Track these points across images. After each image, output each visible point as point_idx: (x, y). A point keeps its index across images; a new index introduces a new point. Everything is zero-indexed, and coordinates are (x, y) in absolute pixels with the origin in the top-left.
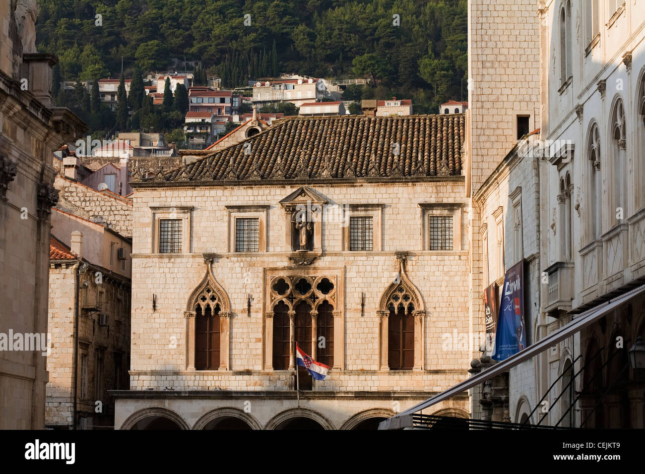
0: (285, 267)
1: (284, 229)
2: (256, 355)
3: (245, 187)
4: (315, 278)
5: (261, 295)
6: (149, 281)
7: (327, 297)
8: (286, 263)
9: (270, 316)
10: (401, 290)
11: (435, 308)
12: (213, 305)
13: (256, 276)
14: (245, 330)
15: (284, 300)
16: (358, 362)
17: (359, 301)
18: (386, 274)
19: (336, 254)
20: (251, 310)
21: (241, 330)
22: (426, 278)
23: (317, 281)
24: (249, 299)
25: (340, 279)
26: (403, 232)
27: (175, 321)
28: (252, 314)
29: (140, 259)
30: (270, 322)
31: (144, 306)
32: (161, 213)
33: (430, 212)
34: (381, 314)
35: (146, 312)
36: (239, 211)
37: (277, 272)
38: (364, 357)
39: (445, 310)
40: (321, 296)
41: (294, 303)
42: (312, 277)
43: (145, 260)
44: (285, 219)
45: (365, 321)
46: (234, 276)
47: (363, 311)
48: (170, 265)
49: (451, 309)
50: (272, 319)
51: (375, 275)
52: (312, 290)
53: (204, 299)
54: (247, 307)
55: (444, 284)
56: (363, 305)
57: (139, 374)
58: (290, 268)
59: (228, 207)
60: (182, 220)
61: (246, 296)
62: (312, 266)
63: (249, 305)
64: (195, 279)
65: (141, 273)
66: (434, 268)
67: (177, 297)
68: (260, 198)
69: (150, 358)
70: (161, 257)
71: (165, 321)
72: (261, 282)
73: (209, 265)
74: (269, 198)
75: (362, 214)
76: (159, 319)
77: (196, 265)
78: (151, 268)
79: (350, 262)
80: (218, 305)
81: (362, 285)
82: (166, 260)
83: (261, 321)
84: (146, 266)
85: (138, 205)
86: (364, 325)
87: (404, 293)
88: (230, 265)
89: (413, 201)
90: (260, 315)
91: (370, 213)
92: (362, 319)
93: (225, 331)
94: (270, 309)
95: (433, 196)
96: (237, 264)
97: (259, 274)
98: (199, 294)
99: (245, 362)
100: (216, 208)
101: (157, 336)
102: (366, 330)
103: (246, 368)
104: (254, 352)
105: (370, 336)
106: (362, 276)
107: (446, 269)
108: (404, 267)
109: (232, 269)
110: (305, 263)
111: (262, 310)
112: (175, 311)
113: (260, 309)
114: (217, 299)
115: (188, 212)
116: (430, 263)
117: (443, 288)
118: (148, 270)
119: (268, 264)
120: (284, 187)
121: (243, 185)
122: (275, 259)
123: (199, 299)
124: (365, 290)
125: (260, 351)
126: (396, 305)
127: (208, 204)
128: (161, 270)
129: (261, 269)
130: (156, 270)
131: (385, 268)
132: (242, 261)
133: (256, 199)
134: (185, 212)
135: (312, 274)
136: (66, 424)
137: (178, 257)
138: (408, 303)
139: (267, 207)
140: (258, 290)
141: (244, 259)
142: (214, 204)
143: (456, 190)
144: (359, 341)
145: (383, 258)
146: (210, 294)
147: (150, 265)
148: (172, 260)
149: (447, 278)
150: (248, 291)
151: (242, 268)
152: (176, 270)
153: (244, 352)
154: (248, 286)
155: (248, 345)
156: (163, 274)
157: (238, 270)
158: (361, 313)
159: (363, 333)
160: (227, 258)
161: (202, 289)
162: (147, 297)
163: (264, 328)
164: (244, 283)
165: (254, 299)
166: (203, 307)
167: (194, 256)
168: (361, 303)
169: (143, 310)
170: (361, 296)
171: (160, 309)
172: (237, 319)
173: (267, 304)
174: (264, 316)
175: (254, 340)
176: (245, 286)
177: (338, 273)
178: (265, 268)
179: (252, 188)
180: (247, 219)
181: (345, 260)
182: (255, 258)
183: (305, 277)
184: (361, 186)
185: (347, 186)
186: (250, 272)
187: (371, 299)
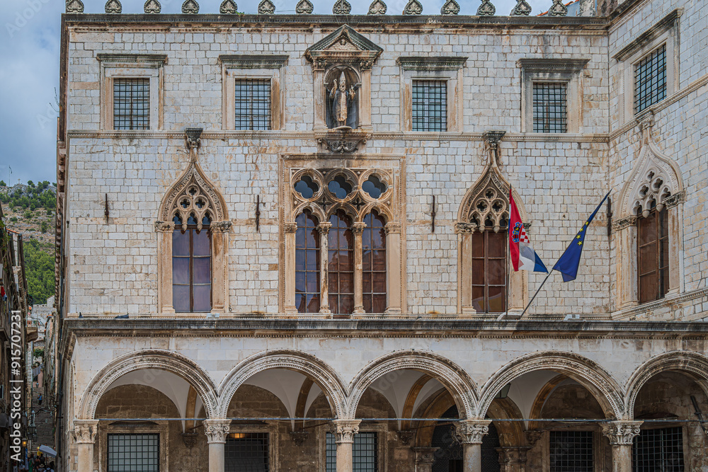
0: (313, 156)
2: (270, 290)
3: (250, 29)
4: (362, 171)
5: (277, 198)
6: (98, 174)
7: (378, 202)
8: (314, 149)
9: (291, 230)
10: (489, 195)
11: (542, 221)
12: (200, 213)
13: (268, 168)
14: (252, 252)
15: (313, 206)
16: (428, 301)
17: (428, 208)
18: (469, 169)
19: (392, 137)
20: (260, 221)
21: (245, 252)
22: (529, 175)
23: (364, 177)
24: (258, 203)
25: (398, 175)
26: (495, 105)
27: (141, 236)
28: (263, 228)
29: (84, 140)
30: (290, 240)
31: (91, 212)
32: (116, 67)
33: (535, 76)
34: (462, 227)
35: (94, 222)
36: (242, 67)
37: (301, 163)
38: (437, 294)
39: (558, 224)
40: (371, 201)
41: (328, 211)
42: (356, 171)
43: (90, 142)
45: (437, 240)
46: (234, 167)
47: (433, 225)
48: (132, 149)
49: (566, 223)
50: (295, 235)
51: (452, 169)
52: (356, 191)
53: (185, 203)
54: (254, 217)
55: (556, 184)
56: (433, 215)
58: (321, 157)
59: (223, 58)
60: (148, 79)
61: (253, 199)
62: (356, 153)
63: (258, 213)
64: (171, 171)
65: (85, 162)
66: (541, 161)
67: (143, 199)
68: (272, 47)
69: (102, 294)
70: (117, 137)
71: (125, 236)
72: (276, 177)
73: (195, 150)
74: (287, 47)
76: (116, 235)
77: (173, 150)
78: (102, 154)
79: (413, 149)
80: (207, 214)
81: (433, 185)
82: (126, 142)
83: (277, 238)
84: (93, 151)
85: (77, 55)
86: (435, 245)
87: (494, 198)
88: (228, 150)
89: (510, 57)
90: (275, 229)
91: (444, 74)
92: (433, 236)
93: (221, 252)
94: (290, 220)
95: (539, 51)
96: (239, 150)
97: (272, 165)
98: (178, 197)
99: (252, 301)
100: (204, 61)
101: (112, 260)
102: (439, 254)
103: (255, 309)
104: (267, 286)
105: (444, 262)
106: (433, 170)
107: (559, 162)
108: (497, 159)
109: (230, 156)
110: (347, 148)
111: (278, 220)
112: (140, 221)
113: (275, 219)
114: (207, 204)
115: (159, 66)
116: (534, 153)
117: (554, 192)
118: (96, 157)
119: (287, 150)
120: (310, 32)
122: (298, 142)
123: (178, 204)
124: (437, 192)
125: (276, 284)
126: (482, 217)
127: (191, 55)
128: (118, 157)
129: (277, 158)
130: (110, 157)
131: (467, 158)
132: (245, 144)
133: (266, 49)
134: (154, 67)
135: (355, 165)
137: (144, 136)
138: (500, 213)
139: (280, 60)
140: (272, 190)
141: (249, 141)
142: (201, 55)
143: (574, 43)
144: (428, 269)
145: (464, 144)
146: (195, 197)
147: (100, 148)
148: (135, 142)
149: (560, 176)
150: (257, 191)
151: (246, 155)
152: (141, 157)
153: (252, 285)
154: (256, 184)
155: (257, 274)
156: (120, 164)
157: (241, 158)
158: (431, 228)
159: (435, 257)
160: (223, 140)
161: (183, 188)
162: (96, 200)
163: (282, 248)
164: (250, 179)
165: (264, 204)
166: (185, 217)
167: (170, 137)
168: (431, 211)
169: (89, 220)
170: (430, 201)
171: (116, 218)
172: (239, 234)
173: (286, 212)
174: (281, 229)
175: (266, 267)
176: (252, 184)
177: (394, 166)
178: (282, 156)
179: (260, 31)
180: (253, 80)
181: (406, 146)
182: (266, 141)
183: (344, 170)
184: (431, 31)
185: (409, 31)
186: (259, 162)
187: (446, 206)
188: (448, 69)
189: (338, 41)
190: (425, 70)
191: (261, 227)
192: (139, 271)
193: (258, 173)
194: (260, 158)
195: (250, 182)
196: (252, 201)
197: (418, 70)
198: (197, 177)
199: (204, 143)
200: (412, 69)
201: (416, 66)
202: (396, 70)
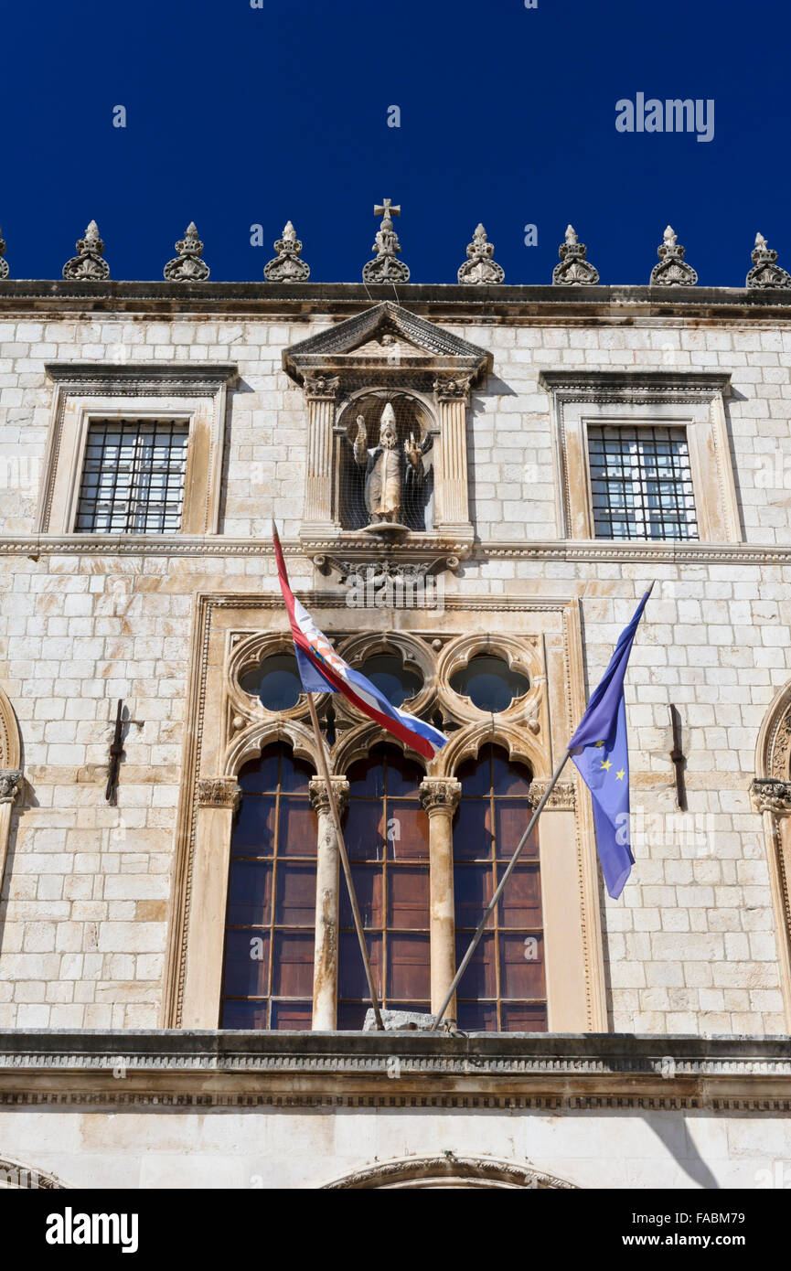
1: (300, 456)
2: (134, 984)
3: (141, 314)
4: (445, 639)
5: (181, 708)
7: (502, 720)
8: (303, 581)
9: (215, 797)
13: (160, 629)
14: (86, 864)
15: (294, 731)
17: (664, 742)
19: (536, 552)
20: (123, 772)
21: (62, 863)
23: (451, 657)
24: (120, 725)
25: (560, 649)
28: (128, 791)
30: (216, 828)
34: (774, 794)
36: (108, 392)
37: (262, 615)
40: (475, 719)
41: (339, 745)
42: (428, 639)
44: (303, 424)
46: (56, 627)
47: (680, 786)
50: (229, 813)
51: (721, 636)
52: (426, 692)
54: (104, 759)
56: (678, 759)
58: (323, 601)
59: (60, 374)
61: (105, 712)
63: (117, 753)
68: (199, 351)
72: (186, 652)
74: (239, 352)
75: (639, 413)
79: (602, 586)
81: (669, 676)
83: (172, 822)
88: (42, 583)
90: (170, 795)
91: (673, 412)
94: (219, 767)
96: (77, 583)
97: (173, 622)
100: (8, 381)
102: (708, 873)
104: (124, 970)
106: (666, 639)
109: (49, 599)
111: (180, 770)
113: (171, 768)
119: (220, 584)
120: (306, 320)
121: (129, 308)
122: (254, 565)
124: (682, 696)
125: (156, 967)
129: (188, 604)
132: (99, 570)
135: (429, 622)
139: (225, 377)
141: (108, 561)
144: (675, 922)
145: (751, 572)
150: (119, 689)
151: (97, 596)
153: (72, 968)
154: (119, 669)
155: (95, 932)
157: (79, 603)
158: (673, 794)
159: (694, 883)
160: (34, 558)
163: (185, 850)
164: (103, 658)
165: (141, 725)
168: (671, 746)
170: (665, 718)
172: (53, 812)
173: (205, 748)
174: (187, 797)
175: (129, 911)
176: (107, 671)
177: (548, 625)
178: (204, 599)
179: (167, 319)
180: (141, 422)
181: (577, 576)
182: (162, 561)
183: (393, 636)
184: (629, 323)
185: (567, 322)
186: (134, 614)
187: (714, 734)
188: (681, 401)
189: (376, 335)
190: (620, 400)
191: (123, 791)
193: (130, 643)
194: (138, 604)
195: (102, 665)
196: (103, 716)
197: (600, 401)
200: (581, 399)
201: (591, 392)
202: (544, 401)
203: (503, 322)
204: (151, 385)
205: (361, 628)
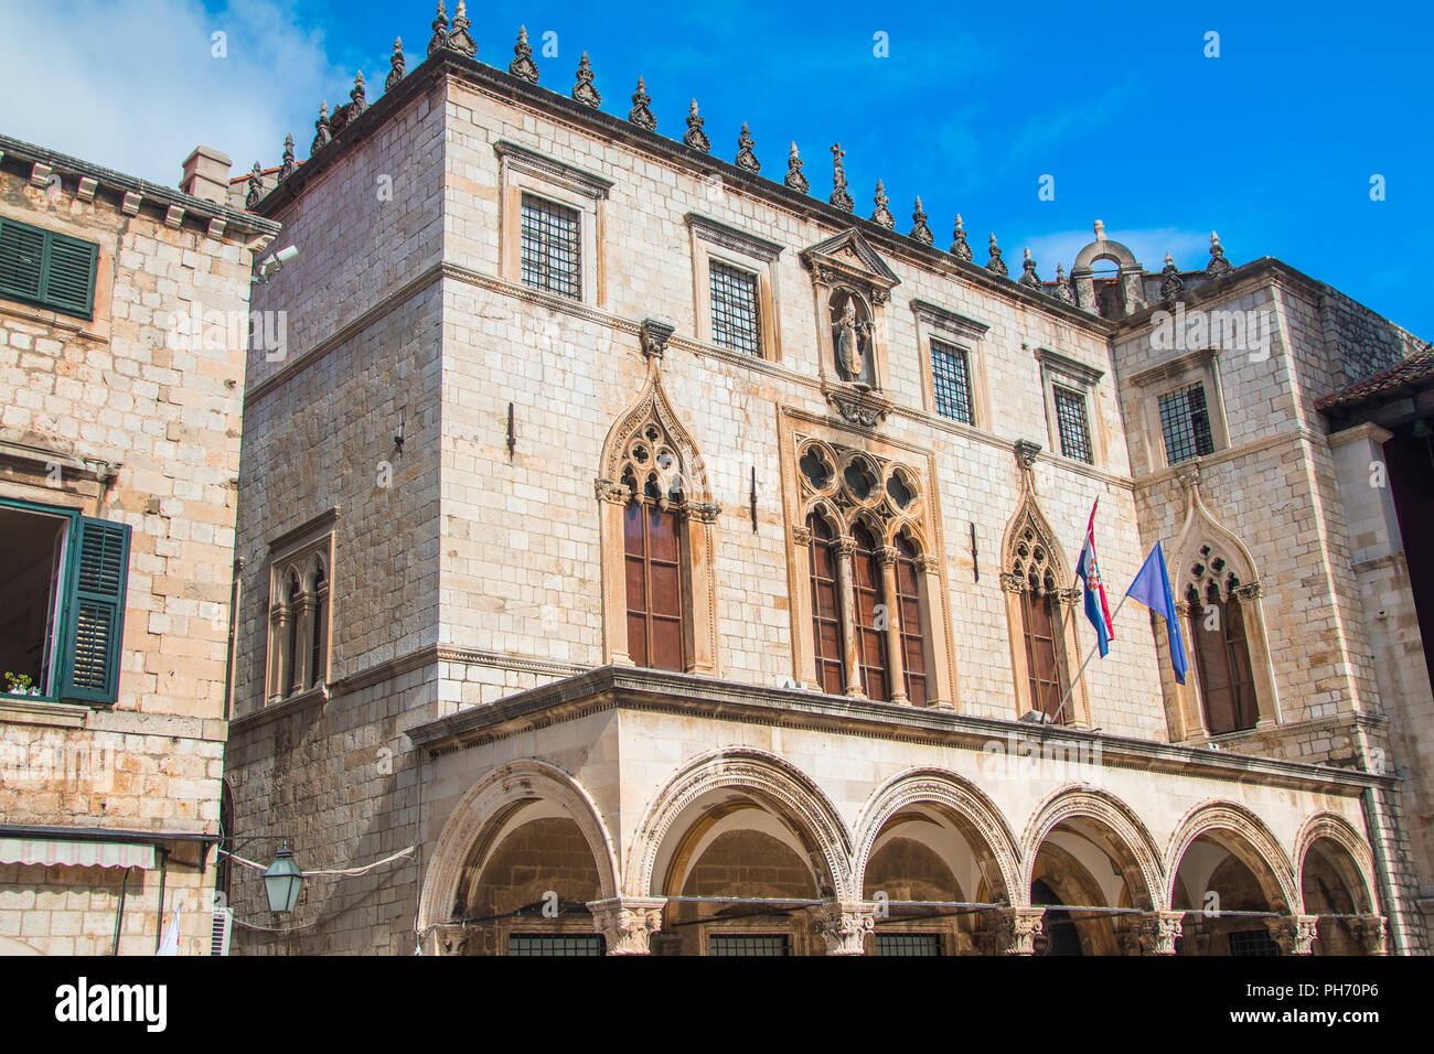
0: (824, 418)
2: (777, 645)
4: (884, 461)
5: (776, 478)
6: (494, 360)
7: (908, 516)
8: (819, 408)
9: (801, 540)
10: (1029, 537)
12: (664, 479)
13: (762, 422)
14: (749, 570)
15: (827, 504)
16: (982, 696)
17: (968, 542)
18: (1005, 491)
19: (912, 415)
20: (759, 515)
21: (738, 566)
22: (1065, 516)
23: (887, 473)
24: (753, 482)
25: (928, 479)
26: (1020, 404)
27: (572, 502)
28: (762, 526)
29: (469, 287)
30: (801, 555)
31: (481, 433)
33: (1054, 376)
34: (1008, 581)
35: (487, 455)
36: (718, 242)
37: (807, 425)
38: (991, 686)
40: (897, 512)
41: (848, 518)
42: (877, 459)
43: (481, 294)
44: (811, 297)
45: (983, 596)
46: (715, 408)
47: (976, 568)
48: (554, 330)
50: (807, 549)
51: (986, 486)
52: (879, 492)
53: (641, 455)
54: (749, 505)
56: (974, 553)
57: (470, 658)
58: (832, 424)
59: (692, 220)
60: (578, 213)
61: (746, 472)
62: (876, 430)
63: (753, 501)
64: (620, 389)
65: (471, 331)
67: (574, 429)
68: (757, 225)
69: (502, 609)
70: (529, 299)
71: (544, 496)
72: (776, 442)
73: (657, 361)
74: (777, 233)
75: (951, 338)
76: (525, 493)
77: (620, 351)
78: (501, 324)
79: (941, 444)
80: (676, 482)
81: (968, 505)
82: (542, 312)
83: (782, 551)
84: (486, 313)
85: (459, 127)
86: (981, 603)
87: (1034, 543)
88: (703, 375)
89: (1026, 342)
90: (779, 533)
91: (964, 341)
92: (976, 589)
96: (719, 379)
97: (768, 420)
98: (631, 439)
99: (754, 662)
100: (664, 214)
101: (519, 541)
102: (987, 619)
103: (759, 679)
104: (773, 636)
105: (994, 633)
106: (966, 483)
109: (708, 387)
110: (864, 419)
111: (781, 518)
112: (569, 470)
113: (777, 516)
114: (676, 464)
115: (598, 197)
116: (1067, 485)
118: (490, 326)
119: (785, 399)
120: (806, 220)
121: (720, 178)
122: (800, 390)
123: (631, 453)
124: (974, 518)
125: (785, 636)
126: (1025, 568)
127: (643, 194)
128: (529, 338)
129: (770, 407)
130: (515, 334)
131: (1000, 474)
132: (729, 374)
133: (749, 224)
134: (588, 194)
135: (875, 449)
136: (196, 829)
137: (571, 311)
138: (1043, 568)
139: (775, 249)
140: (771, 463)
141: (733, 368)
142: (659, 201)
143: (1084, 344)
144: (977, 643)
145: (996, 452)
146: (656, 445)
147: (498, 312)
148: (559, 316)
150: (751, 460)
151: (731, 392)
152: (569, 349)
153: (752, 631)
154: (747, 445)
155: (758, 611)
156: (534, 352)
157: (723, 395)
158: (974, 574)
159: (983, 624)
160: (697, 355)
161: (638, 425)
162: (491, 410)
163: (790, 568)
164: (739, 436)
165: (761, 484)
166: (642, 480)
167: (617, 324)
168: (973, 547)
169: (478, 447)
170: (968, 529)
171: (527, 456)
172: (728, 532)
173: (793, 507)
174: (787, 535)
175: (771, 601)
176: (742, 445)
177: (921, 463)
178: (783, 409)
179: (739, 194)
180: (731, 268)
181: (932, 436)
182: (757, 375)
183: (864, 454)
184: (943, 275)
185: (920, 265)
186: (750, 408)
187: (987, 542)
188: (967, 335)
189: (843, 248)
190: (943, 327)
191: (759, 526)
192: (568, 571)
193: (749, 428)
194: (750, 402)
195: (739, 441)
196: (745, 475)
197: (936, 325)
198: (661, 411)
199: (670, 353)
200: (928, 321)
201: (933, 318)
202: (910, 317)
203: (892, 254)
204: (740, 245)
205: (851, 446)
